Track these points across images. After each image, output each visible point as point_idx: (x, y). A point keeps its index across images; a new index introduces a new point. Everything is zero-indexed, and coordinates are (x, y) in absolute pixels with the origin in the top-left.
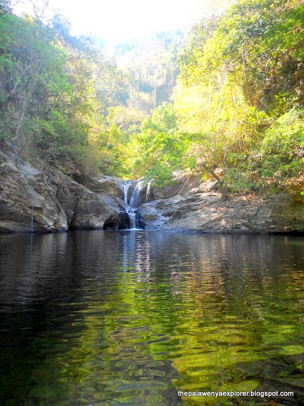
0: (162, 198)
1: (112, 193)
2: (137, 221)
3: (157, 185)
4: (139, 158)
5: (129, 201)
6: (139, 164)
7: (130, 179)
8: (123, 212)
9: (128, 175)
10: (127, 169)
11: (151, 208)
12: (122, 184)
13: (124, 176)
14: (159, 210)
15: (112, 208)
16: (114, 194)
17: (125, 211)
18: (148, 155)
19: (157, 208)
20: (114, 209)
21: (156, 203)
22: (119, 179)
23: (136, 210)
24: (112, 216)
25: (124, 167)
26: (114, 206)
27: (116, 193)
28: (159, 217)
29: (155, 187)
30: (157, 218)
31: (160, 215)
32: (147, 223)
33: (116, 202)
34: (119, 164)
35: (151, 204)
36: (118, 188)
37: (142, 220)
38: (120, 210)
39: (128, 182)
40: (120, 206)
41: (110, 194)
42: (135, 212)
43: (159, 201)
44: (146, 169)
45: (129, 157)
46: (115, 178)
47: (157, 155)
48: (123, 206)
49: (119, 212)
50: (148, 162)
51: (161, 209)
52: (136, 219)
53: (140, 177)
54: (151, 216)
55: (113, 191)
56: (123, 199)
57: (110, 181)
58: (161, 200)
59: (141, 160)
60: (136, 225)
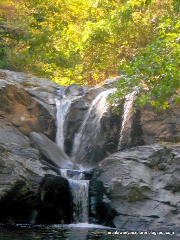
0: (165, 139)
1: (23, 119)
2: (93, 200)
3: (153, 103)
4: (100, 24)
5: (69, 144)
6: (102, 41)
7: (73, 82)
8: (54, 173)
9: (69, 72)
10: (67, 53)
11: (134, 167)
12: (50, 95)
13: (56, 73)
14: (156, 173)
15: (21, 160)
16: (28, 123)
17: (58, 172)
18: (127, 16)
19: (150, 166)
20: (28, 163)
21: (151, 153)
22: (43, 82)
23: (89, 170)
24: (20, 184)
25: (58, 49)
26: (27, 156)
27: (34, 120)
28: (157, 193)
29: (147, 107)
30: (149, 195)
31: (158, 186)
32: (119, 210)
33: (32, 146)
34: (44, 40)
35: (134, 154)
36: (40, 106)
37: (106, 200)
38: (45, 169)
39: (68, 91)
40: (43, 158)
41: (15, 122)
42: (88, 176)
43: (156, 147)
44: (121, 57)
45: (74, 19)
46: (32, 79)
47: (155, 16)
48: (53, 159)
49: (42, 173)
50: (127, 37)
51: (163, 169)
52: (90, 195)
53: (100, 79)
54: (133, 188)
55: (26, 114)
56: (53, 137)
57: (19, 86)
58: (164, 144)
59: (108, 29)
60: (90, 215)
